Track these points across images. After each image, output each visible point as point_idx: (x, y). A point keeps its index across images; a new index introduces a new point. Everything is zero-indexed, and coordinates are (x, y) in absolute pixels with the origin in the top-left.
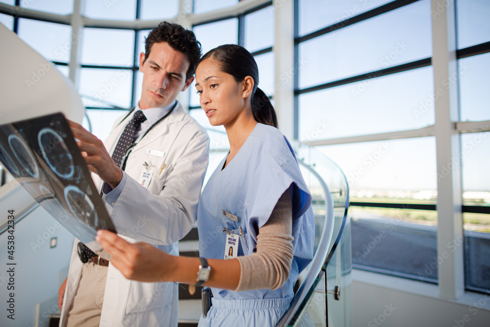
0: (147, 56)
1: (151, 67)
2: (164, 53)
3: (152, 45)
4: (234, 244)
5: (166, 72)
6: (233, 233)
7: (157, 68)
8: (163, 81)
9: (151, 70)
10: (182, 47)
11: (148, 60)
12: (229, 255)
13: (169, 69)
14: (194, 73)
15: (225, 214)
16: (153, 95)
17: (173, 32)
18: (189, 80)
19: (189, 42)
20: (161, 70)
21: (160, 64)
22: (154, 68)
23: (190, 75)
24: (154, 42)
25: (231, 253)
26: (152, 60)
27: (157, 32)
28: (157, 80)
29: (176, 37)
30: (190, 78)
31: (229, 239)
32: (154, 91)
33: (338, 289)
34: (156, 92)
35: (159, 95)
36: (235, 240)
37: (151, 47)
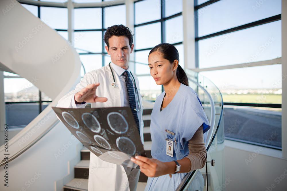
0: (108, 46)
1: (113, 50)
2: (115, 41)
3: (108, 40)
4: (171, 145)
5: (120, 48)
6: (170, 140)
7: (116, 49)
8: (121, 53)
9: (114, 51)
10: (121, 33)
11: (110, 48)
12: (169, 149)
13: (121, 46)
14: (132, 42)
15: (166, 131)
16: (120, 61)
17: (114, 29)
18: (132, 47)
19: (123, 30)
20: (118, 49)
21: (116, 47)
22: (114, 49)
23: (131, 44)
24: (109, 39)
25: (170, 149)
26: (112, 47)
27: (107, 33)
28: (118, 54)
29: (116, 31)
30: (132, 45)
31: (168, 142)
32: (120, 59)
33: (214, 161)
34: (121, 59)
35: (122, 60)
36: (171, 143)
37: (108, 41)
